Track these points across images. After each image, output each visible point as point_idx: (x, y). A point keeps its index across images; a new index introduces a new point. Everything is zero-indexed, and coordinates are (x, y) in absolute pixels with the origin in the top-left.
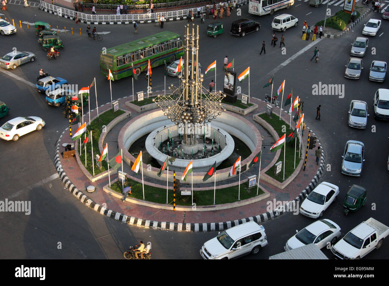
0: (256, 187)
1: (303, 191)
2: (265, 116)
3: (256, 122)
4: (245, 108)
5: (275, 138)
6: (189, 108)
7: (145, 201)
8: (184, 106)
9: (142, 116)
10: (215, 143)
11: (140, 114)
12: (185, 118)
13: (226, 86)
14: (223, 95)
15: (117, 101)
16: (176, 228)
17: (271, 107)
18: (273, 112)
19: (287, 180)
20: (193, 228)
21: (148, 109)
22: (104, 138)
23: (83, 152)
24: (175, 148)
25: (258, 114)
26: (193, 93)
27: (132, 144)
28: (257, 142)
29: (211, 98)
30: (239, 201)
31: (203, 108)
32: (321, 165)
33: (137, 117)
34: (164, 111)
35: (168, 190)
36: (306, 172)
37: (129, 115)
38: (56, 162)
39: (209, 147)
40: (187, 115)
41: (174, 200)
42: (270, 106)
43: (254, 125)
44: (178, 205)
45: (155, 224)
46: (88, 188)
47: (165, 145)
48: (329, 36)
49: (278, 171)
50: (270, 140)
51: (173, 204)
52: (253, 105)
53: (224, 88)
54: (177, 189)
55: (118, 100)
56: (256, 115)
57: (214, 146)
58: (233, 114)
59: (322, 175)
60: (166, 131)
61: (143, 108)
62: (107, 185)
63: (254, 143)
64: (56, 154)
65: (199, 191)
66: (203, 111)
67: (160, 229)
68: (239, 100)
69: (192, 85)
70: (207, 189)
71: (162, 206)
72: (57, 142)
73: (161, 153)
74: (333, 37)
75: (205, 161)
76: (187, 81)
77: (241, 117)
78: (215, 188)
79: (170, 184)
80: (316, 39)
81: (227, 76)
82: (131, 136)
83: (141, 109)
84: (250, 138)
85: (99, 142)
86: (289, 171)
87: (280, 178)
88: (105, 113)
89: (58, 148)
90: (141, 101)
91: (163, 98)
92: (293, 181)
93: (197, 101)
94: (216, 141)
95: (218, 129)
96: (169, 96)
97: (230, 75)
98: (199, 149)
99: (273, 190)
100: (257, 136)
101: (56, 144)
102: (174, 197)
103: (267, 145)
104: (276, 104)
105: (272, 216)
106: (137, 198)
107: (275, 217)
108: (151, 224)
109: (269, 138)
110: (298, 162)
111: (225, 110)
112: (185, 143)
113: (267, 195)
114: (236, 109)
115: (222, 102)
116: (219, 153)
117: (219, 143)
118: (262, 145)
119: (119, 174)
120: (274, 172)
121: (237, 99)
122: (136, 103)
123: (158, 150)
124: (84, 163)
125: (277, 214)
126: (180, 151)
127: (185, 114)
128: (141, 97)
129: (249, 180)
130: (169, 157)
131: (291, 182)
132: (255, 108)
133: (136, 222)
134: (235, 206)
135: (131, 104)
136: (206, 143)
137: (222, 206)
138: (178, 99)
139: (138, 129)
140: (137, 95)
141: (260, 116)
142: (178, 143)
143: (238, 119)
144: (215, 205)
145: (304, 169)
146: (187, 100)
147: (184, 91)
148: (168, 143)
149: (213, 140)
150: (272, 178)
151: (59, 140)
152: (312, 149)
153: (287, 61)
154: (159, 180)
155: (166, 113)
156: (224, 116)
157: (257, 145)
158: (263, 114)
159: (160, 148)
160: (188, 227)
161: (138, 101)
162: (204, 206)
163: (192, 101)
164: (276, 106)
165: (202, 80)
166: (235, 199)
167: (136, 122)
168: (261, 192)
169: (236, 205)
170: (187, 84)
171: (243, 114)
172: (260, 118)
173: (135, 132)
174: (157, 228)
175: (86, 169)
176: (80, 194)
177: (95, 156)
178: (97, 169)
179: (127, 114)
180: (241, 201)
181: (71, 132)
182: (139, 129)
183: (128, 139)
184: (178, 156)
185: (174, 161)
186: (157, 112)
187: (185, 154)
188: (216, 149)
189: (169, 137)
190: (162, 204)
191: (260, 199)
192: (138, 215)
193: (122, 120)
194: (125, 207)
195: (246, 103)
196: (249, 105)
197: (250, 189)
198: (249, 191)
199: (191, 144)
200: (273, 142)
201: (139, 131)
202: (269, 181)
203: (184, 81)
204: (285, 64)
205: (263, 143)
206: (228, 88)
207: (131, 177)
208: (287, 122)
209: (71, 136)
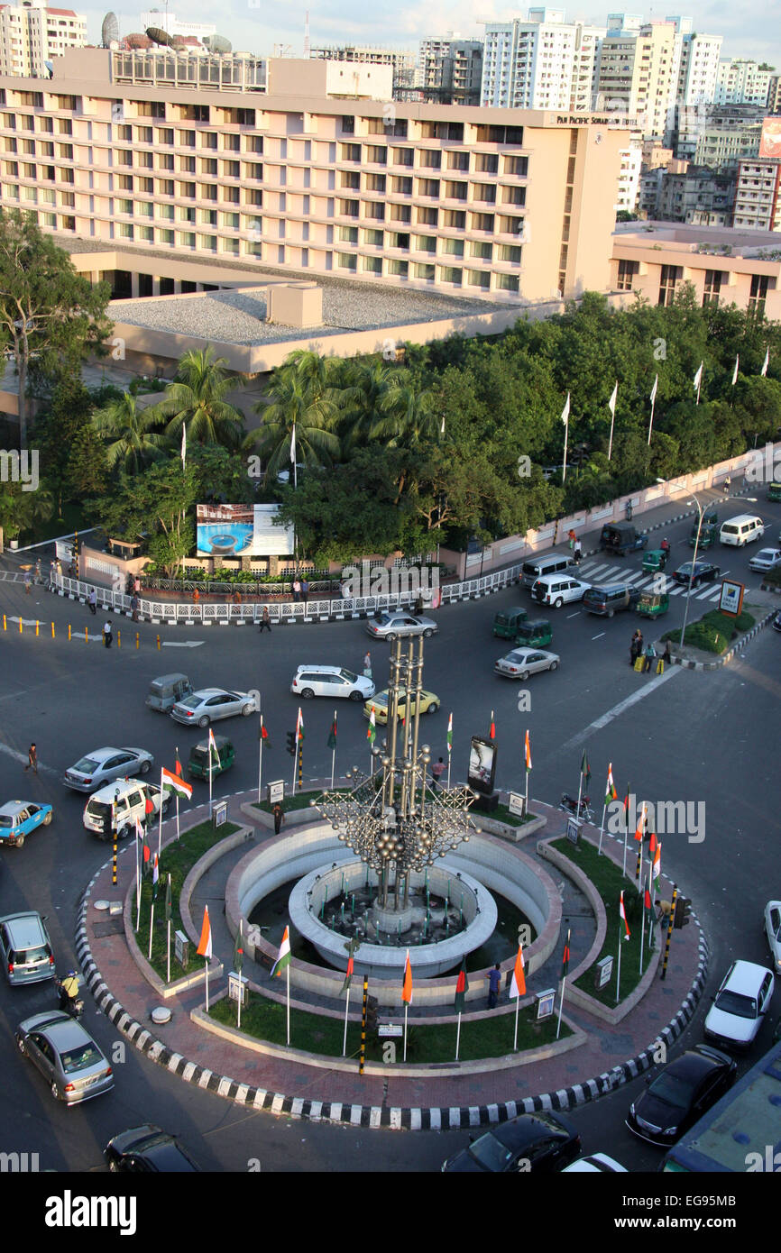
0: (553, 1018)
1: (663, 1031)
2: (564, 845)
3: (544, 858)
4: (518, 825)
5: (590, 896)
7: (291, 1050)
9: (279, 840)
10: (450, 906)
12: (385, 848)
13: (474, 772)
14: (472, 795)
15: (224, 803)
16: (365, 1118)
17: (579, 824)
18: (583, 837)
19: (626, 1002)
20: (406, 1119)
22: (191, 888)
23: (145, 923)
25: (549, 840)
26: (405, 788)
27: (255, 905)
28: (551, 907)
29: (445, 801)
30: (516, 1052)
31: (427, 825)
32: (701, 966)
33: (270, 840)
34: (336, 829)
35: (348, 1021)
36: (668, 984)
37: (250, 834)
38: (78, 946)
39: (438, 917)
40: (390, 841)
41: (363, 1047)
42: (575, 821)
43: (541, 864)
44: (370, 1061)
45: (316, 1108)
46: (154, 1015)
48: (692, 665)
49: (605, 979)
50: (578, 900)
51: (360, 1059)
52: (534, 817)
53: (469, 778)
54: (371, 1022)
55: (225, 800)
56: (545, 842)
57: (449, 913)
58: (492, 837)
59: (705, 991)
60: (336, 875)
62: (201, 1006)
63: (541, 909)
64: (79, 928)
65: (422, 1027)
66: (427, 830)
67: (327, 1122)
68: (503, 806)
69: (405, 771)
70: (438, 1020)
71: (331, 1061)
72: (82, 897)
73: (327, 928)
74: (701, 669)
75: (429, 952)
76: (393, 761)
77: (511, 846)
78: (459, 1018)
79: (354, 1007)
80: (665, 670)
81: (477, 749)
82: (253, 885)
84: (531, 897)
85: (181, 899)
86: (630, 982)
87: (607, 996)
88: (193, 829)
89: (85, 912)
91: (334, 799)
92: (638, 1003)
93: (413, 806)
94: (453, 901)
95: (459, 875)
96: (350, 795)
97: (482, 747)
98: (415, 921)
99: (595, 1024)
100: (547, 892)
101: (79, 903)
102: (363, 1042)
103: (572, 915)
104: (586, 817)
105: (595, 1091)
106: (271, 1041)
107: (602, 1094)
108: (307, 1108)
109: (575, 897)
110: (647, 960)
112: (382, 905)
113: (580, 1037)
114: (497, 825)
115: (470, 812)
116: (463, 933)
117: (459, 907)
118: (563, 915)
119: (231, 981)
120: (596, 982)
121: (499, 802)
122: (266, 806)
123: (318, 921)
124: (145, 952)
125: (605, 1088)
126: (369, 926)
127: (386, 838)
128: (278, 791)
129: (537, 1001)
130: (346, 940)
131: (634, 1008)
132: (540, 824)
133: (268, 1102)
134: (505, 1066)
135: (254, 808)
137: (475, 1065)
138: (370, 802)
139: (270, 868)
140: (269, 787)
141: (551, 844)
142: (363, 904)
143: (502, 850)
144: (458, 1062)
145: (661, 975)
146: (390, 803)
147: (384, 784)
149: (446, 899)
150: (589, 996)
151: (88, 893)
152: (681, 928)
153: (604, 717)
155: (342, 833)
156: (477, 844)
157: (549, 916)
158: (560, 840)
159: (323, 917)
160: (396, 1116)
162: (432, 1064)
163: (403, 807)
164: (587, 821)
165: (427, 760)
166: (504, 1049)
167: (266, 851)
168: (566, 1031)
169: (508, 1062)
170: (393, 769)
171: (513, 837)
172: (554, 850)
173: (262, 876)
174: (320, 1118)
175: (150, 966)
176: (135, 1027)
177: (173, 935)
178: (175, 964)
179: (244, 834)
180: (521, 1053)
181: (115, 874)
182: (273, 869)
183: (247, 892)
184: (366, 935)
185: (358, 949)
186: (316, 829)
187: (383, 933)
189: (343, 890)
190: (333, 1058)
191: (565, 1049)
192: (274, 1083)
193: (233, 846)
194: (241, 1064)
195: (519, 813)
196: (527, 817)
197: (541, 1024)
198: (538, 1029)
199: (396, 908)
200: (586, 906)
201: (271, 874)
202: (583, 1004)
203: (386, 762)
204: (599, 724)
205: (564, 910)
206: (479, 777)
207: (258, 988)
208: (615, 861)
209: (115, 883)
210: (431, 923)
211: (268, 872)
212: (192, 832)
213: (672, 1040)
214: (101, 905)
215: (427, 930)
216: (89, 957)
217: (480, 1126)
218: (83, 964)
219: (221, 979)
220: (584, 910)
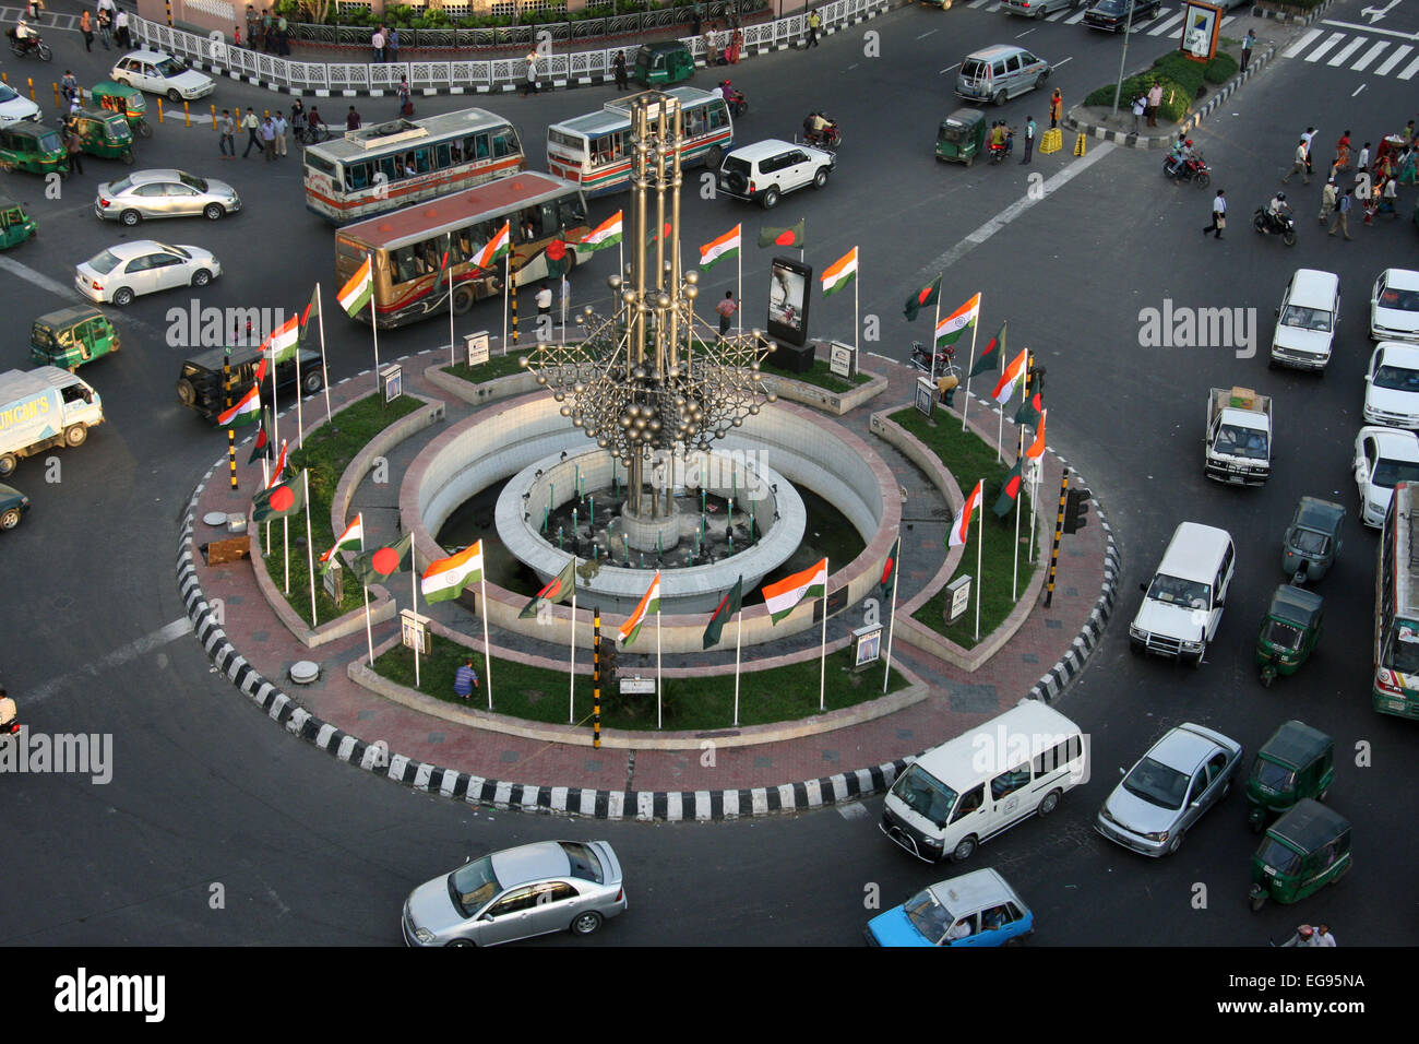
0: (880, 663)
1: (1042, 680)
2: (910, 419)
3: (880, 438)
4: (842, 391)
5: (947, 495)
6: (649, 391)
7: (494, 716)
8: (631, 384)
9: (481, 420)
10: (737, 510)
11: (476, 412)
12: (633, 426)
13: (778, 315)
14: (765, 345)
15: (397, 366)
16: (602, 807)
19: (989, 639)
20: (660, 807)
21: (506, 391)
22: (349, 493)
23: (278, 543)
24: (598, 530)
25: (889, 411)
26: (660, 336)
27: (448, 515)
28: (886, 508)
29: (723, 355)
30: (823, 713)
31: (696, 391)
32: (1106, 587)
33: (467, 419)
34: (560, 401)
35: (575, 675)
36: (1054, 614)
37: (439, 412)
38: (181, 577)
39: (719, 527)
40: (640, 415)
41: (597, 710)
42: (927, 382)
43: (874, 447)
44: (608, 730)
45: (530, 795)
46: (294, 671)
47: (562, 518)
49: (958, 607)
50: (929, 501)
51: (593, 726)
52: (868, 379)
53: (770, 322)
54: (608, 675)
55: (399, 363)
56: (882, 415)
57: (734, 522)
58: (802, 409)
59: (1110, 623)
60: (567, 470)
61: (487, 389)
62: (363, 659)
63: (872, 512)
64: (183, 552)
65: (684, 681)
66: (697, 399)
67: (547, 813)
68: (820, 362)
69: (660, 311)
70: (711, 671)
71: (553, 730)
72: (185, 508)
73: (551, 546)
74: (1145, 146)
75: (703, 576)
76: (642, 296)
77: (830, 421)
78: (738, 668)
79: (582, 654)
80: (1087, 150)
81: (781, 277)
82: (443, 486)
83: (481, 393)
84: (859, 495)
85: (333, 509)
86: (995, 607)
87: (962, 632)
88: (353, 406)
89: (190, 530)
90: (481, 365)
91: (556, 355)
92: (1008, 643)
93: (675, 364)
94: (742, 504)
96: (579, 348)
97: (789, 275)
98: (684, 534)
99: (941, 672)
100: (882, 488)
101: (181, 517)
102: (597, 702)
103: (917, 520)
108: (517, 795)
109: (925, 493)
110: (1024, 579)
111: (773, 398)
112: (634, 510)
113: (918, 690)
114: (812, 392)
115: (761, 370)
116: (753, 548)
117: (751, 511)
118: (902, 520)
119: (405, 621)
120: (945, 612)
121: (816, 357)
122: (464, 371)
123: (538, 537)
124: (280, 584)
126: (615, 541)
127: (634, 411)
128: (479, 350)
129: (855, 642)
130: (580, 561)
131: (1002, 649)
132: (877, 389)
133: (461, 787)
134: (806, 732)
135: (445, 374)
136: (708, 511)
137: (762, 731)
138: (609, 359)
139: (469, 461)
140: (466, 342)
141: (893, 417)
142: (609, 510)
143: (818, 429)
144: (736, 729)
145: (1046, 601)
146: (641, 361)
147: (629, 331)
148: (575, 510)
149: (730, 501)
150: (934, 632)
151: (194, 502)
152: (1074, 533)
153: (987, 226)
154: (542, 641)
155: (568, 407)
156: (770, 418)
157: (882, 520)
158: (905, 411)
159: (546, 531)
160: (646, 803)
161: (471, 364)
162: (699, 732)
163: (660, 364)
165: (693, 293)
166: (807, 707)
167: (461, 437)
168: (898, 682)
169: (810, 727)
170: (642, 307)
171: (835, 409)
172: (896, 426)
173: (459, 472)
174: (536, 808)
175: (286, 602)
176: (267, 688)
177: (317, 557)
178: (324, 601)
179: (430, 412)
180: (830, 713)
181: (233, 473)
182: (473, 463)
183: (434, 496)
184: (610, 556)
185: (597, 574)
186: (536, 403)
187: (635, 552)
188: (743, 533)
189: (577, 492)
190: (554, 726)
191: (896, 707)
192: (469, 762)
193: (412, 431)
194: (422, 736)
195: (845, 372)
196: (859, 380)
197: (861, 674)
198: (857, 680)
199: (654, 515)
200: (941, 507)
201: (472, 470)
202: (926, 644)
203: (630, 297)
204: (978, 237)
205: (905, 512)
206: (784, 320)
207: (447, 631)
208: (988, 440)
209: (235, 487)
210: (710, 537)
211: (467, 467)
212: (350, 411)
213: (1056, 691)
214: (213, 518)
215: (702, 546)
216: (197, 593)
217: (769, 815)
218: (189, 603)
219: (393, 620)
220: (935, 512)
